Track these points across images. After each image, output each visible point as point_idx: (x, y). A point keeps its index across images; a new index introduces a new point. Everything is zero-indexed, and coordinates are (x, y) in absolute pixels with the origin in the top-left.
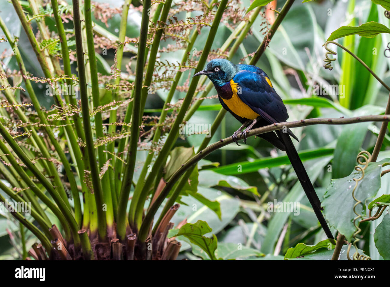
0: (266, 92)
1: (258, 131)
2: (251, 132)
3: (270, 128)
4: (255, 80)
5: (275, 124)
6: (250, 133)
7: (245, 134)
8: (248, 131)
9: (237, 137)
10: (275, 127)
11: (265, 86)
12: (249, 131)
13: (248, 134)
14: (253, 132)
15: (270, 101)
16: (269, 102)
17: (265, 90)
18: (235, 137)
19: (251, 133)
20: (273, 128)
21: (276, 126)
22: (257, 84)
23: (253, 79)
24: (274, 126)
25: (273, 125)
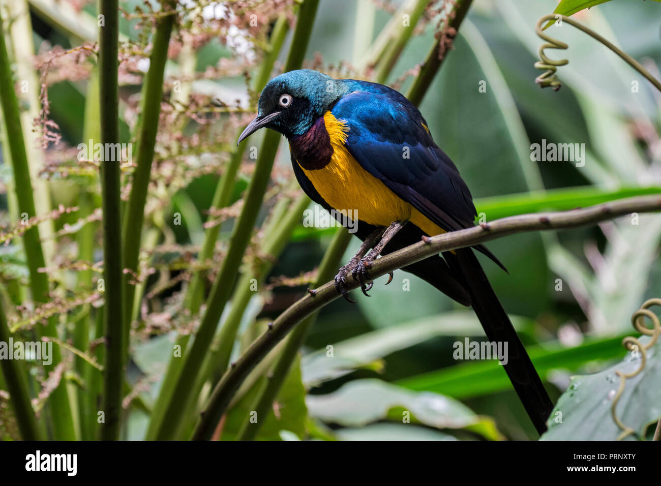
0: (419, 144)
1: (390, 261)
2: (375, 265)
3: (416, 250)
4: (392, 113)
5: (426, 238)
6: (373, 269)
7: (361, 270)
8: (367, 263)
9: (346, 279)
10: (428, 247)
11: (417, 130)
12: (371, 263)
13: (369, 271)
14: (380, 264)
15: (434, 169)
16: (431, 171)
17: (418, 141)
18: (341, 280)
19: (377, 267)
20: (423, 249)
21: (428, 243)
22: (398, 123)
23: (386, 112)
24: (424, 245)
25: (422, 243)
